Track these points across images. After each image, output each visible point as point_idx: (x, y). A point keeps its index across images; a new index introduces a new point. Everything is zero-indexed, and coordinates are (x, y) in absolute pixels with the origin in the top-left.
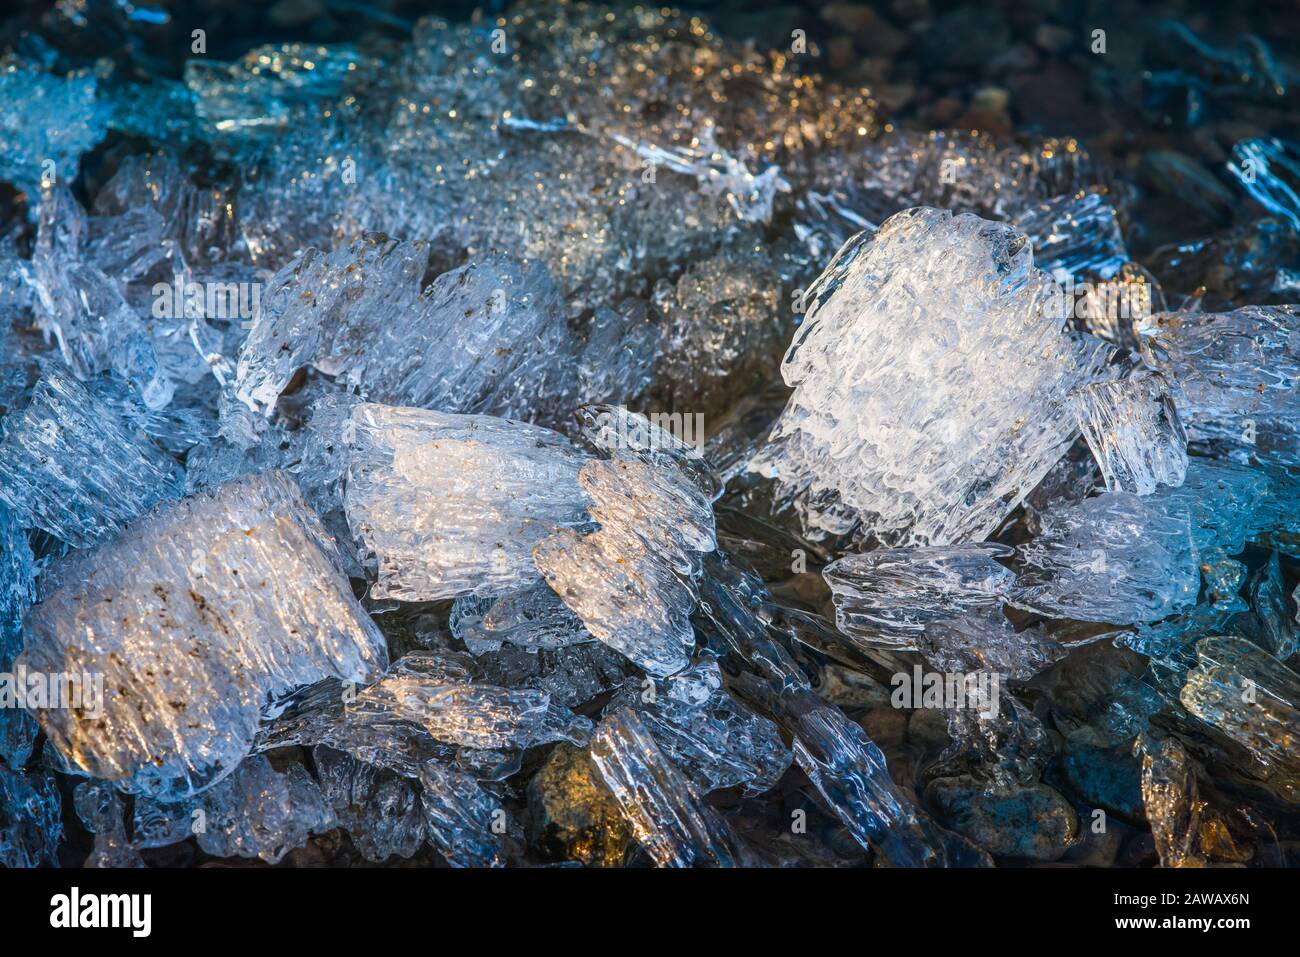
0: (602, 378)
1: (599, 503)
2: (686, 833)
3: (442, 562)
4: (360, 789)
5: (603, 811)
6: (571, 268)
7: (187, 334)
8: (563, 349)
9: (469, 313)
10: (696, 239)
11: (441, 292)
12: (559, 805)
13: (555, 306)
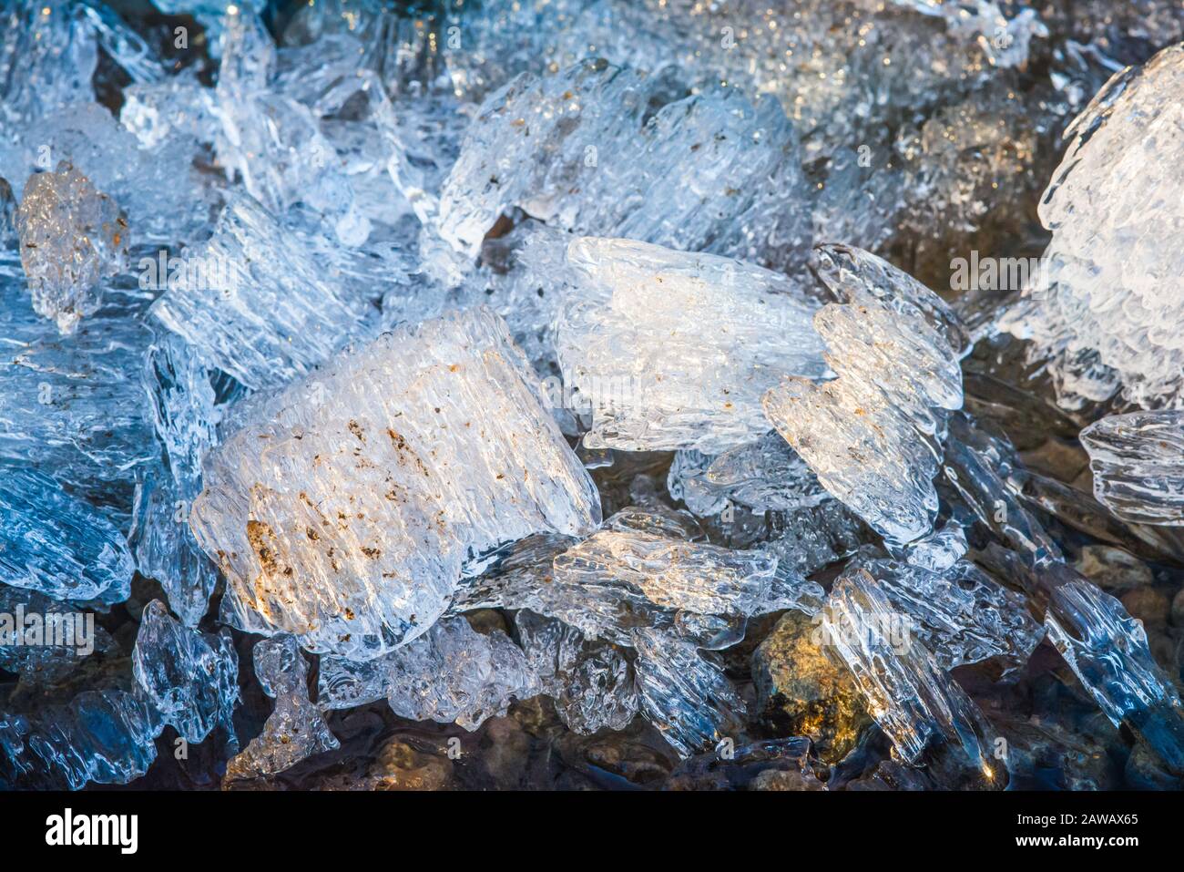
0: (839, 225)
1: (836, 351)
2: (927, 711)
3: (663, 406)
4: (567, 656)
5: (835, 685)
6: (806, 110)
7: (385, 172)
8: (798, 192)
9: (695, 147)
10: (943, 86)
11: (664, 122)
12: (787, 675)
13: (790, 144)
